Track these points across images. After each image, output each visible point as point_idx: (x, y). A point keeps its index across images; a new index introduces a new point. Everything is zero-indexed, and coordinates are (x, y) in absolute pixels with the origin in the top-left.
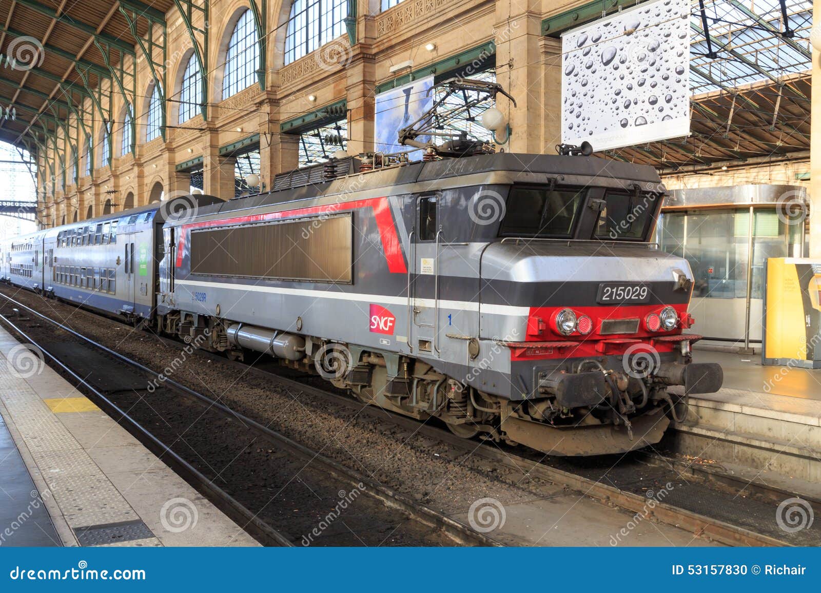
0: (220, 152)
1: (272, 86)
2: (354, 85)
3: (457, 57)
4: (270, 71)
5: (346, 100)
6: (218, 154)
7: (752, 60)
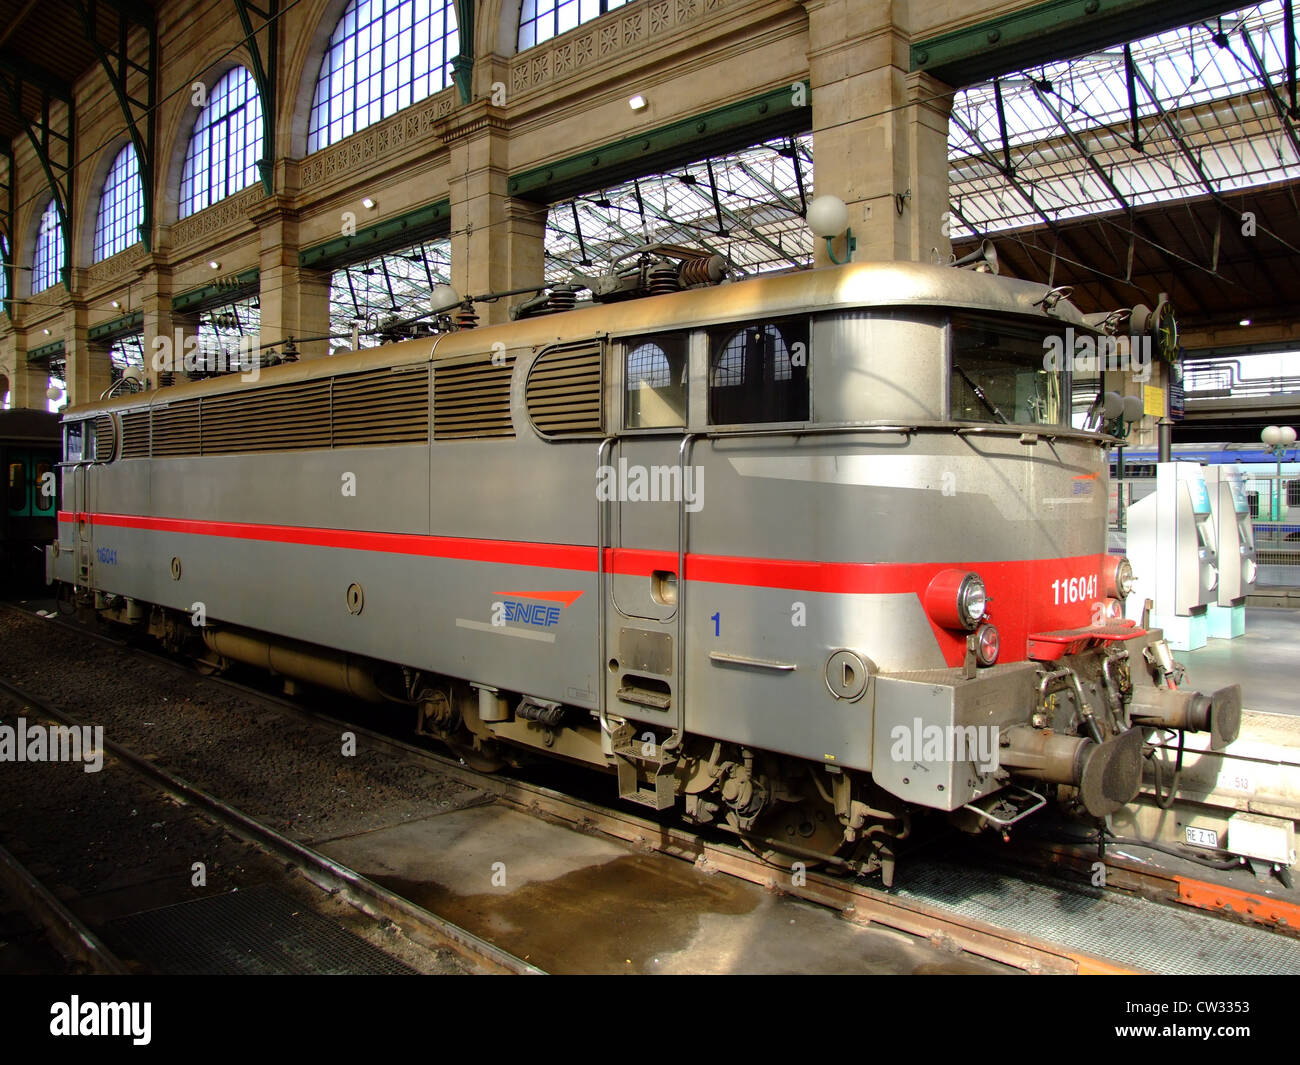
0: (90, 335)
1: (160, 248)
2: (269, 250)
3: (403, 218)
4: (158, 227)
5: (258, 269)
6: (86, 337)
7: (776, 242)
